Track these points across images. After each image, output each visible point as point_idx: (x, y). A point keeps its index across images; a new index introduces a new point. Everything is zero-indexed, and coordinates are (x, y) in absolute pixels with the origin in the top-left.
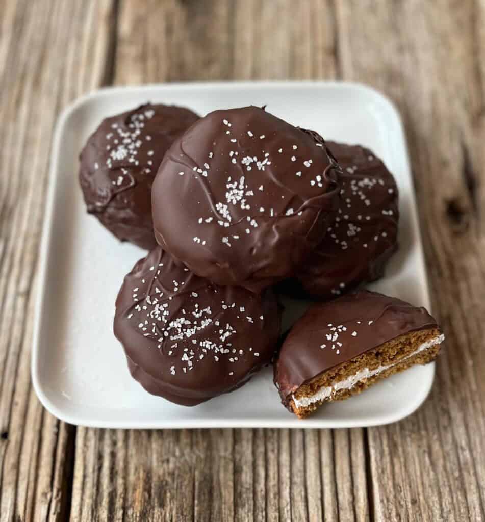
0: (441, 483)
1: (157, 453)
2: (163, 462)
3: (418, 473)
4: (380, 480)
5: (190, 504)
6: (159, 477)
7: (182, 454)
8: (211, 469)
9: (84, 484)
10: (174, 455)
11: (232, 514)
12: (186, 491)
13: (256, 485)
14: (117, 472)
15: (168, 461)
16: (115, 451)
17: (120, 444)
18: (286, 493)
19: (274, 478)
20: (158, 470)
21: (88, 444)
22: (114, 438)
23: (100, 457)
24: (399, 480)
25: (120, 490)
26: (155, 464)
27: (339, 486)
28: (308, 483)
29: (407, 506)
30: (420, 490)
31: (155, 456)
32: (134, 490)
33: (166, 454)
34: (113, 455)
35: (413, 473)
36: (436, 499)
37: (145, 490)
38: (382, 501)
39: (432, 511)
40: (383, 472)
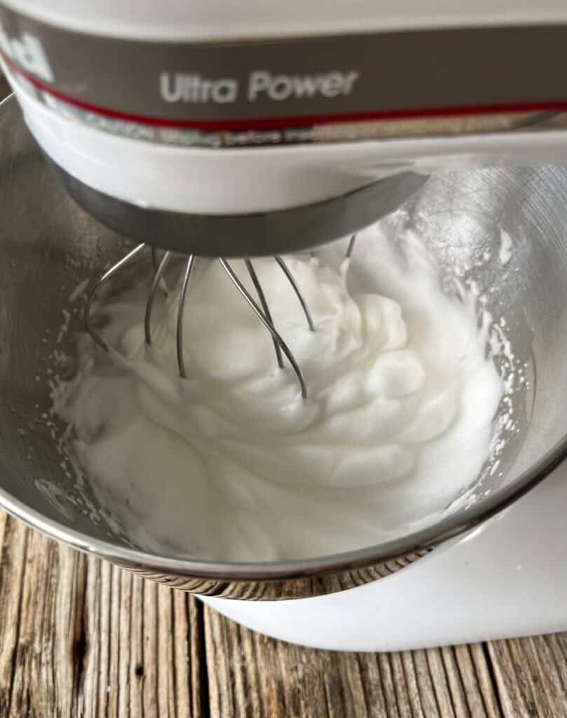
0: (557, 657)
1: (285, 662)
2: (292, 670)
3: (534, 651)
4: (500, 663)
5: (324, 708)
6: (291, 686)
7: (309, 661)
8: (338, 670)
9: (220, 704)
10: (301, 662)
11: (366, 712)
12: (318, 695)
13: (384, 681)
14: (250, 687)
15: (296, 668)
16: (245, 664)
17: (249, 658)
18: (413, 684)
19: (400, 672)
20: (289, 680)
21: (218, 662)
22: (242, 653)
23: (232, 674)
24: (518, 660)
25: (256, 704)
26: (284, 674)
27: (462, 671)
28: (433, 672)
29: (529, 684)
30: (539, 666)
31: (283, 665)
32: (269, 702)
33: (294, 662)
34: (244, 670)
35: (529, 650)
36: (554, 673)
37: (279, 700)
38: (505, 683)
39: (554, 686)
40: (501, 654)
